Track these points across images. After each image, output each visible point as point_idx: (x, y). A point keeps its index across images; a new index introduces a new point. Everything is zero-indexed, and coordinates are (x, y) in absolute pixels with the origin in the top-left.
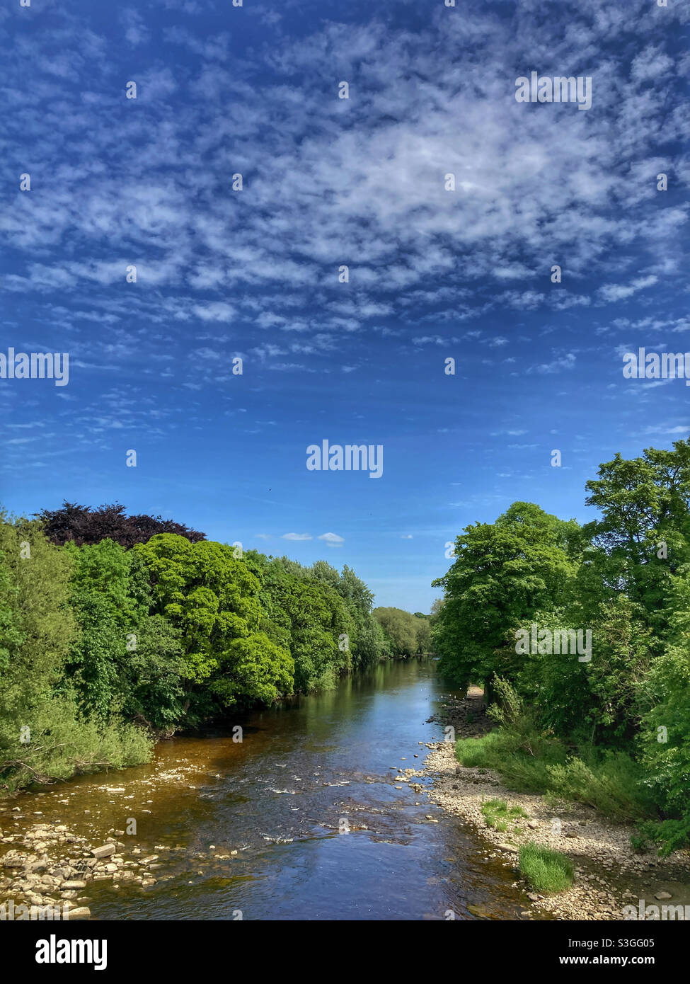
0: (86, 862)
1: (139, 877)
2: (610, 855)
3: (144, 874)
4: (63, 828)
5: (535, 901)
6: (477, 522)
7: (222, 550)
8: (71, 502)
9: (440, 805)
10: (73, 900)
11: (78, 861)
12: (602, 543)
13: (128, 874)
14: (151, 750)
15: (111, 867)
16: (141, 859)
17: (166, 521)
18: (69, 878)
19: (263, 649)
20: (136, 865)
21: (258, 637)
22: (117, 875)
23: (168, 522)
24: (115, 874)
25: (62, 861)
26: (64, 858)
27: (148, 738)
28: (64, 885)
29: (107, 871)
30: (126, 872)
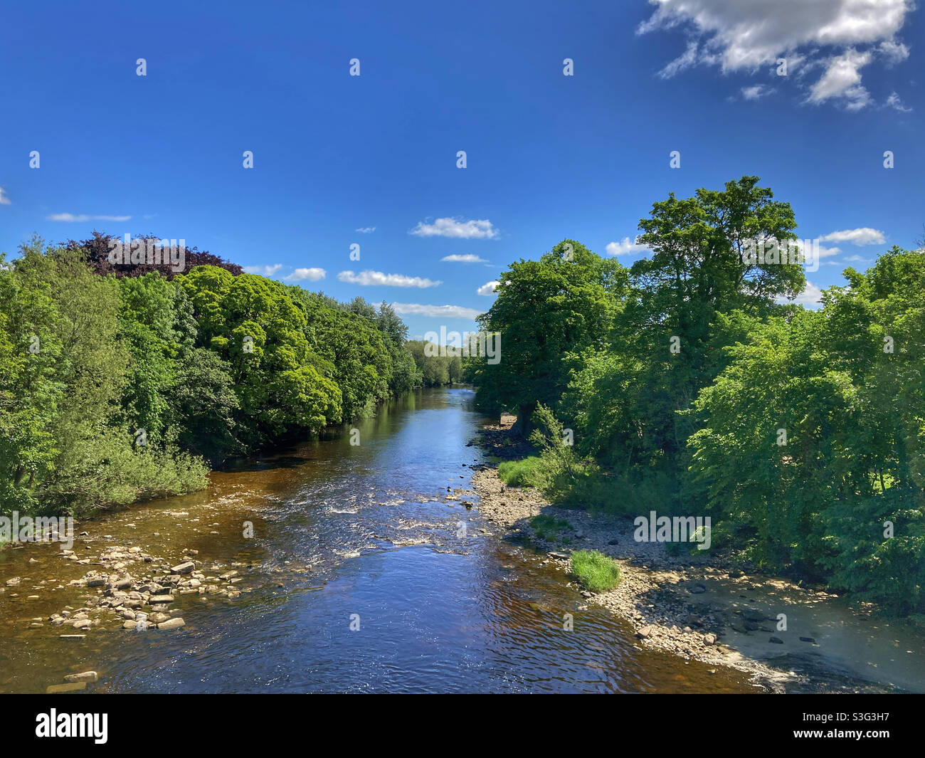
0: (170, 579)
1: (223, 590)
2: (648, 558)
3: (228, 587)
4: (137, 549)
5: (588, 597)
6: (521, 259)
7: (266, 284)
8: (99, 231)
9: (492, 520)
10: (165, 612)
11: (161, 578)
12: (649, 281)
13: (213, 588)
14: (207, 476)
15: (194, 582)
16: (221, 574)
17: (201, 252)
18: (156, 593)
19: (311, 380)
20: (217, 580)
21: (306, 370)
22: (202, 589)
23: (204, 254)
24: (200, 588)
25: (145, 579)
26: (145, 576)
27: (203, 465)
28: (152, 599)
29: (190, 586)
30: (210, 586)
